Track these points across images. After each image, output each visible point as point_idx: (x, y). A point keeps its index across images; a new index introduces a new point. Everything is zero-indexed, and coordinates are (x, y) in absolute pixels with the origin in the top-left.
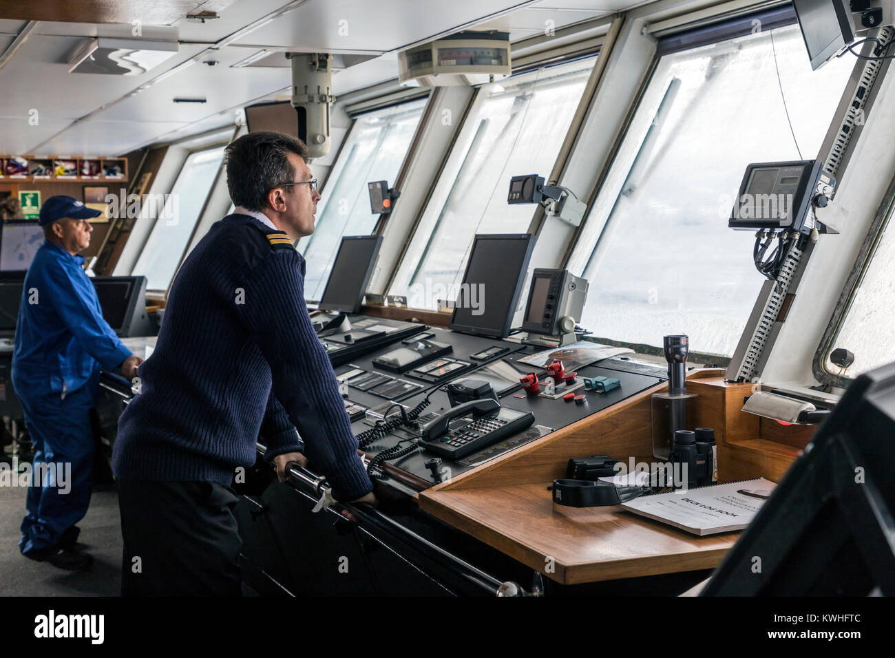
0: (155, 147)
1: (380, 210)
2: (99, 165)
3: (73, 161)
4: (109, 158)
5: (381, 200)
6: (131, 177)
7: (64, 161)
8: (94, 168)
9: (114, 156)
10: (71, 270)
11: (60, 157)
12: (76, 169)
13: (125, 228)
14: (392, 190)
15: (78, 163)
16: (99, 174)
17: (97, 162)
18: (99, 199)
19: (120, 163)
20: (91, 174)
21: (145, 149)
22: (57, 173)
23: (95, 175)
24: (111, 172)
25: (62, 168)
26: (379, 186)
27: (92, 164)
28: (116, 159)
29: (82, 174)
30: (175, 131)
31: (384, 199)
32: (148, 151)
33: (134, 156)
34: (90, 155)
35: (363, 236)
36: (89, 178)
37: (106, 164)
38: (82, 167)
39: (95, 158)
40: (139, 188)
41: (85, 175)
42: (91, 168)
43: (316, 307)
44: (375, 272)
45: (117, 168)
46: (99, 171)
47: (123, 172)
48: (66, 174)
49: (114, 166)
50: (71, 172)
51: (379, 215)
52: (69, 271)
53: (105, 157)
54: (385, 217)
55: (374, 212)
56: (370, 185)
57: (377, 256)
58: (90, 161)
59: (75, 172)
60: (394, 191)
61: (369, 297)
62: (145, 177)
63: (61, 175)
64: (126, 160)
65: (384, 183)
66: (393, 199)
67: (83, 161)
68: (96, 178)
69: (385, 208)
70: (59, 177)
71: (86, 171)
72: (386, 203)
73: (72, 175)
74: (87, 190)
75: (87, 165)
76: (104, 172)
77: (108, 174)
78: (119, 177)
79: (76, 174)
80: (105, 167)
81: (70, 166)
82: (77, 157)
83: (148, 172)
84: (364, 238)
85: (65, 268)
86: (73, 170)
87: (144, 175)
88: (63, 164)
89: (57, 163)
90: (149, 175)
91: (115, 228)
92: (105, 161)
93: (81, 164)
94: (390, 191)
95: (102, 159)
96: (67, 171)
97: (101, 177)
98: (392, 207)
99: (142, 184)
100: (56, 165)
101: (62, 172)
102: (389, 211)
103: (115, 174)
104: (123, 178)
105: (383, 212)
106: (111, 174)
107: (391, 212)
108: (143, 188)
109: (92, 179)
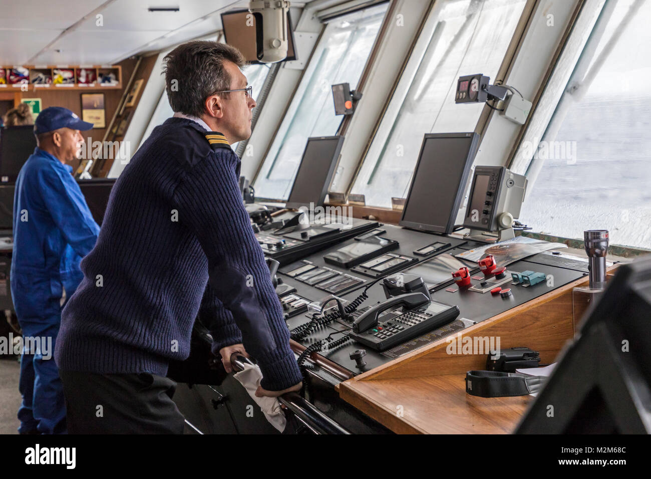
0: (148, 55)
1: (343, 111)
2: (94, 73)
3: (71, 70)
4: (104, 67)
5: (343, 101)
6: (125, 84)
7: (62, 70)
8: (90, 76)
9: (108, 64)
10: (65, 176)
11: (59, 66)
12: (73, 77)
13: (120, 132)
14: (354, 91)
15: (76, 72)
16: (95, 82)
17: (93, 70)
18: (95, 106)
19: (115, 71)
20: (87, 82)
21: (138, 56)
22: (55, 81)
23: (91, 83)
24: (106, 79)
25: (60, 77)
26: (341, 88)
27: (89, 72)
28: (110, 67)
29: (79, 82)
31: (346, 100)
32: (141, 58)
33: (127, 63)
34: (87, 63)
35: (326, 137)
36: (85, 85)
37: (103, 72)
38: (79, 75)
39: (91, 66)
40: (132, 94)
41: (81, 83)
42: (87, 76)
43: (284, 205)
44: (338, 171)
45: (112, 76)
46: (94, 79)
47: (117, 79)
48: (65, 82)
49: (109, 74)
50: (69, 81)
51: (342, 117)
52: (63, 176)
53: (100, 66)
54: (348, 118)
55: (337, 113)
56: (334, 87)
57: (339, 156)
58: (86, 70)
59: (73, 80)
60: (356, 92)
61: (332, 196)
62: (137, 84)
63: (59, 82)
64: (120, 68)
65: (346, 86)
66: (355, 101)
67: (79, 70)
68: (92, 85)
69: (347, 109)
70: (58, 85)
71: (83, 79)
72: (348, 105)
73: (70, 83)
74: (85, 97)
75: (83, 73)
76: (99, 79)
77: (104, 81)
78: (113, 84)
79: (73, 82)
80: (101, 75)
81: (68, 75)
82: (75, 66)
83: (141, 79)
84: (328, 139)
85: (59, 174)
86: (70, 78)
87: (137, 82)
88: (61, 73)
89: (55, 71)
90: (141, 82)
91: (111, 132)
92: (101, 69)
93: (78, 72)
94: (352, 93)
95: (97, 68)
96: (65, 79)
97: (97, 84)
98: (354, 109)
99: (134, 90)
100: (55, 74)
101: (60, 80)
102: (351, 112)
103: (109, 81)
104: (117, 85)
105: (346, 113)
106: (106, 82)
107: (353, 114)
108: (135, 95)
109: (89, 87)
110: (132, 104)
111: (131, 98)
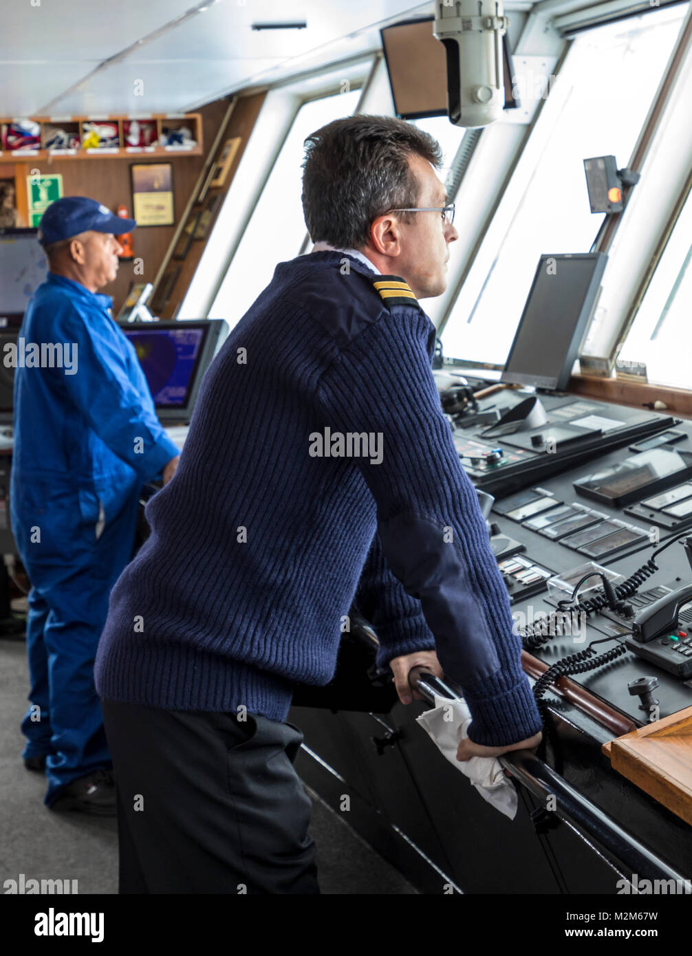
0: (248, 94)
1: (603, 206)
2: (153, 128)
3: (113, 123)
4: (170, 116)
5: (605, 188)
6: (207, 148)
7: (98, 123)
8: (147, 134)
9: (179, 112)
11: (92, 118)
12: (117, 136)
13: (200, 233)
14: (623, 170)
15: (121, 127)
16: (155, 144)
17: (152, 123)
18: (156, 185)
19: (190, 124)
20: (142, 144)
21: (230, 98)
22: (86, 144)
23: (149, 145)
24: (175, 138)
25: (95, 135)
26: (601, 165)
27: (144, 126)
28: (182, 116)
29: (127, 144)
30: (276, 68)
31: (609, 188)
32: (235, 99)
33: (213, 110)
34: (141, 111)
35: (573, 255)
36: (138, 150)
37: (167, 125)
38: (127, 132)
39: (148, 116)
40: (220, 165)
41: (131, 145)
42: (142, 133)
43: (496, 376)
44: (596, 316)
45: (184, 132)
46: (154, 138)
47: (194, 138)
48: (102, 144)
49: (179, 128)
50: (109, 142)
51: (603, 215)
52: (88, 318)
53: (164, 114)
54: (613, 219)
55: (594, 210)
56: (586, 163)
57: (598, 289)
58: (140, 122)
59: (116, 140)
60: (629, 172)
61: (585, 362)
62: (230, 146)
63: (94, 147)
64: (198, 117)
65: (609, 160)
66: (627, 187)
67: (128, 123)
68: (150, 150)
69: (611, 202)
70: (91, 151)
71: (134, 139)
72: (614, 195)
73: (111, 146)
74: (137, 170)
75: (135, 128)
76: (163, 139)
77: (170, 142)
78: (188, 147)
79: (118, 144)
80: (165, 131)
81: (108, 132)
82: (118, 116)
83: (234, 136)
84: (577, 258)
85: (84, 316)
86: (112, 138)
87: (229, 142)
88: (96, 128)
89: (86, 126)
90: (236, 143)
91: (184, 232)
92: (164, 121)
93: (126, 127)
94: (620, 174)
95: (159, 118)
96: (103, 140)
97: (157, 148)
98: (624, 201)
99: (225, 157)
100: (85, 131)
101: (95, 142)
102: (620, 208)
103: (180, 142)
104: (194, 148)
105: (609, 211)
106: (176, 143)
107: (623, 211)
108: (227, 165)
109: (144, 152)
110: (221, 181)
111: (219, 171)
